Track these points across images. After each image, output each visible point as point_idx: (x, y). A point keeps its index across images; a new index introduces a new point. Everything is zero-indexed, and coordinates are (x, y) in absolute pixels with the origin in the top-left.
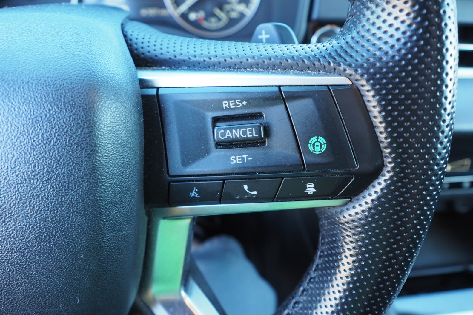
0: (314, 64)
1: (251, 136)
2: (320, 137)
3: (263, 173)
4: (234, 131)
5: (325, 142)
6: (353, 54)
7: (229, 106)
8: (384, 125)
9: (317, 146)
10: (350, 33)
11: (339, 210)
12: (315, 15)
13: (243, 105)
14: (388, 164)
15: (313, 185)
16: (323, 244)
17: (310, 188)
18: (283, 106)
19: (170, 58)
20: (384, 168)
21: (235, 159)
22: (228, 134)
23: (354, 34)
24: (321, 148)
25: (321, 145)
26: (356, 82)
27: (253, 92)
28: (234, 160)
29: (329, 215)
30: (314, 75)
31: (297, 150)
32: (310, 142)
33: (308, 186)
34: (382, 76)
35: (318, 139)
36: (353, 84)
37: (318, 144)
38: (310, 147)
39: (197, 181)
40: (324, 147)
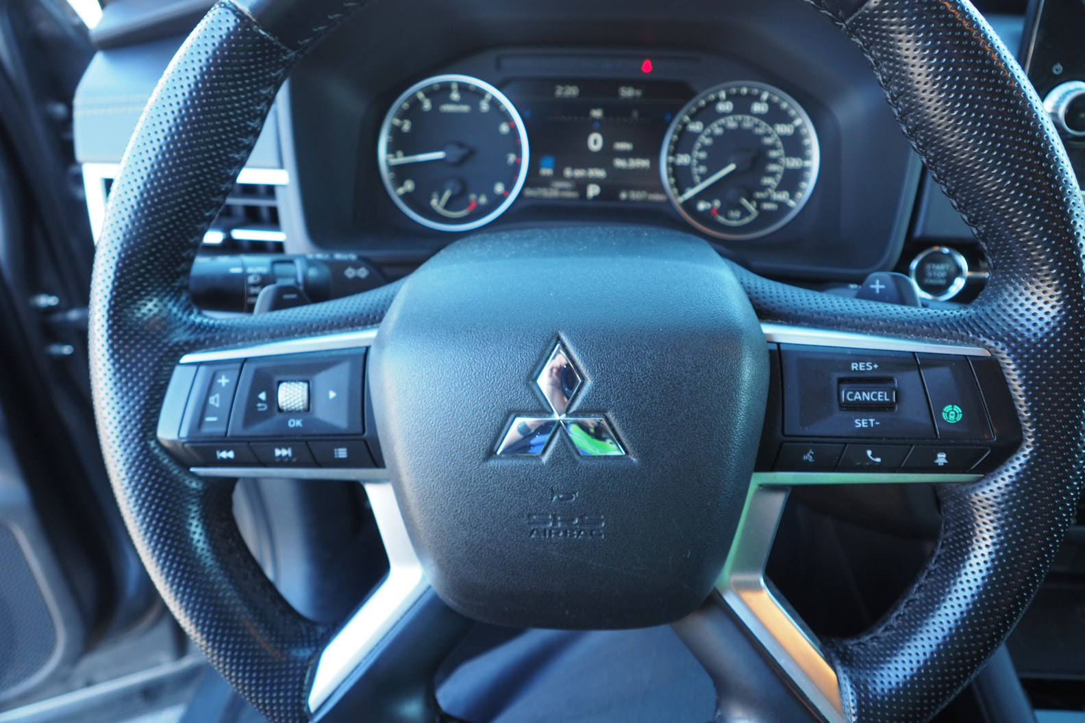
0: (951, 333)
1: (882, 400)
2: (955, 406)
3: (889, 438)
4: (864, 394)
5: (960, 411)
6: (993, 327)
7: (858, 368)
8: (1024, 399)
9: (952, 415)
10: (990, 304)
11: (970, 487)
12: (918, 232)
13: (873, 368)
14: (1028, 439)
15: (944, 456)
16: (946, 531)
17: (941, 459)
18: (917, 373)
19: (790, 313)
20: (1024, 443)
21: (861, 422)
22: (858, 396)
23: (995, 307)
24: (956, 417)
25: (956, 414)
26: (995, 354)
27: (886, 357)
28: (860, 424)
29: (956, 494)
30: (951, 344)
31: (929, 417)
32: (945, 410)
33: (939, 455)
34: (1024, 351)
35: (953, 407)
36: (992, 355)
37: (953, 413)
38: (944, 416)
39: (814, 442)
40: (959, 417)
